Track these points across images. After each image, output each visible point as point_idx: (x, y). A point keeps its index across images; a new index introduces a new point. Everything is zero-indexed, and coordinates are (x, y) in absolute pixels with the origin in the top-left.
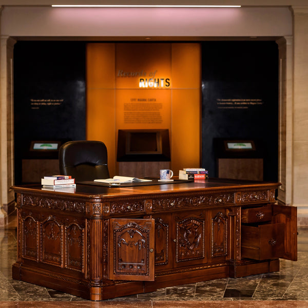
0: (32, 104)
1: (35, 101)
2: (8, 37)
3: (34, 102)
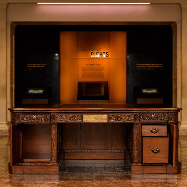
0: (28, 67)
1: (30, 65)
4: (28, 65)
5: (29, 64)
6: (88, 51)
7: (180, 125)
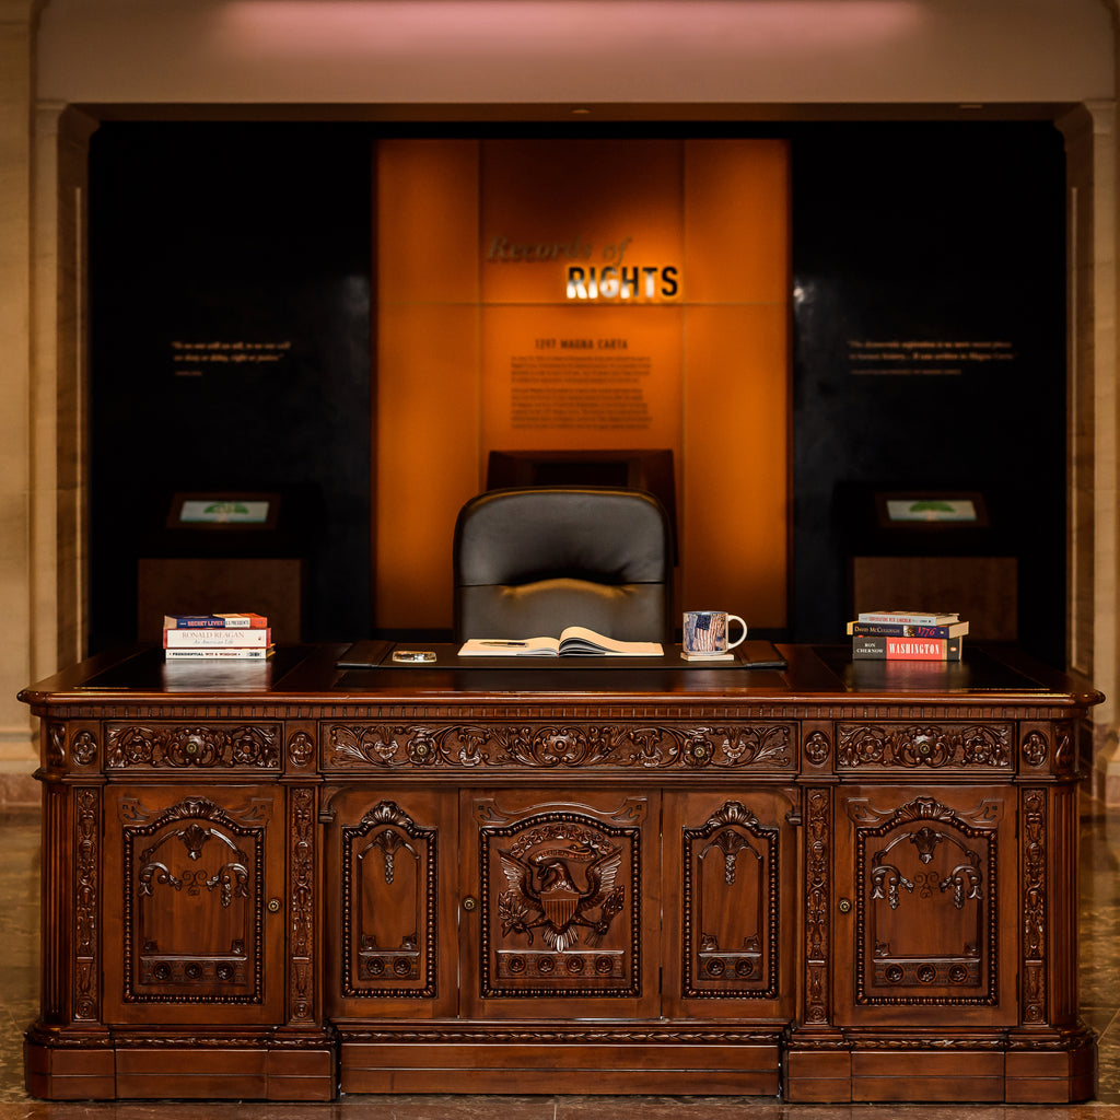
0: (178, 358)
1: (188, 346)
2: (62, 107)
3: (184, 352)
4: (178, 345)
5: (184, 342)
6: (549, 258)
7: (1114, 749)
